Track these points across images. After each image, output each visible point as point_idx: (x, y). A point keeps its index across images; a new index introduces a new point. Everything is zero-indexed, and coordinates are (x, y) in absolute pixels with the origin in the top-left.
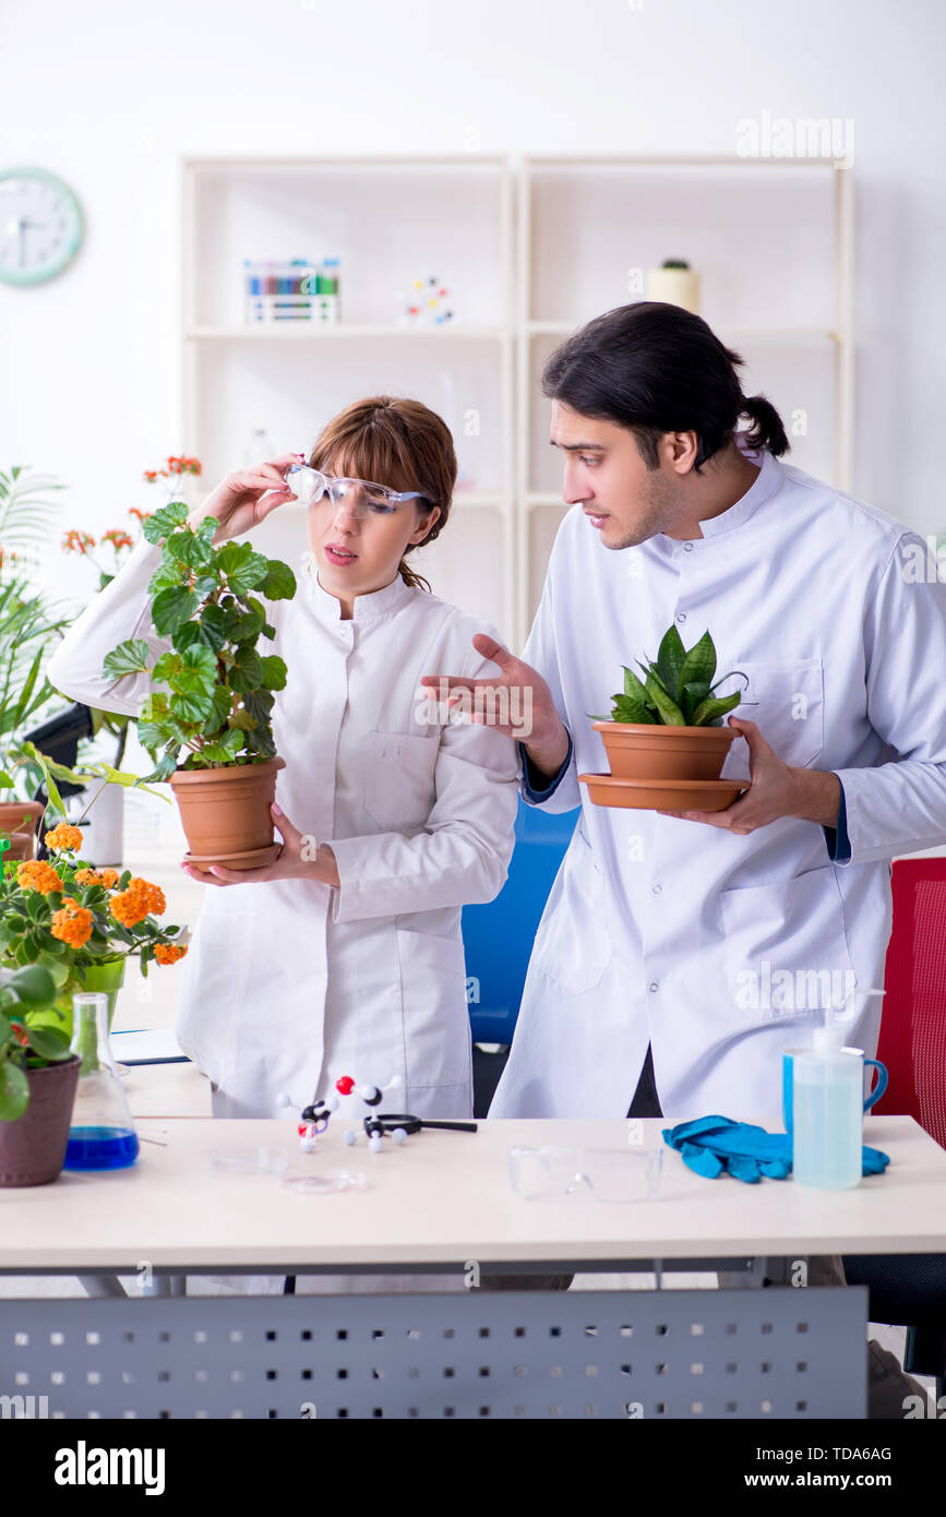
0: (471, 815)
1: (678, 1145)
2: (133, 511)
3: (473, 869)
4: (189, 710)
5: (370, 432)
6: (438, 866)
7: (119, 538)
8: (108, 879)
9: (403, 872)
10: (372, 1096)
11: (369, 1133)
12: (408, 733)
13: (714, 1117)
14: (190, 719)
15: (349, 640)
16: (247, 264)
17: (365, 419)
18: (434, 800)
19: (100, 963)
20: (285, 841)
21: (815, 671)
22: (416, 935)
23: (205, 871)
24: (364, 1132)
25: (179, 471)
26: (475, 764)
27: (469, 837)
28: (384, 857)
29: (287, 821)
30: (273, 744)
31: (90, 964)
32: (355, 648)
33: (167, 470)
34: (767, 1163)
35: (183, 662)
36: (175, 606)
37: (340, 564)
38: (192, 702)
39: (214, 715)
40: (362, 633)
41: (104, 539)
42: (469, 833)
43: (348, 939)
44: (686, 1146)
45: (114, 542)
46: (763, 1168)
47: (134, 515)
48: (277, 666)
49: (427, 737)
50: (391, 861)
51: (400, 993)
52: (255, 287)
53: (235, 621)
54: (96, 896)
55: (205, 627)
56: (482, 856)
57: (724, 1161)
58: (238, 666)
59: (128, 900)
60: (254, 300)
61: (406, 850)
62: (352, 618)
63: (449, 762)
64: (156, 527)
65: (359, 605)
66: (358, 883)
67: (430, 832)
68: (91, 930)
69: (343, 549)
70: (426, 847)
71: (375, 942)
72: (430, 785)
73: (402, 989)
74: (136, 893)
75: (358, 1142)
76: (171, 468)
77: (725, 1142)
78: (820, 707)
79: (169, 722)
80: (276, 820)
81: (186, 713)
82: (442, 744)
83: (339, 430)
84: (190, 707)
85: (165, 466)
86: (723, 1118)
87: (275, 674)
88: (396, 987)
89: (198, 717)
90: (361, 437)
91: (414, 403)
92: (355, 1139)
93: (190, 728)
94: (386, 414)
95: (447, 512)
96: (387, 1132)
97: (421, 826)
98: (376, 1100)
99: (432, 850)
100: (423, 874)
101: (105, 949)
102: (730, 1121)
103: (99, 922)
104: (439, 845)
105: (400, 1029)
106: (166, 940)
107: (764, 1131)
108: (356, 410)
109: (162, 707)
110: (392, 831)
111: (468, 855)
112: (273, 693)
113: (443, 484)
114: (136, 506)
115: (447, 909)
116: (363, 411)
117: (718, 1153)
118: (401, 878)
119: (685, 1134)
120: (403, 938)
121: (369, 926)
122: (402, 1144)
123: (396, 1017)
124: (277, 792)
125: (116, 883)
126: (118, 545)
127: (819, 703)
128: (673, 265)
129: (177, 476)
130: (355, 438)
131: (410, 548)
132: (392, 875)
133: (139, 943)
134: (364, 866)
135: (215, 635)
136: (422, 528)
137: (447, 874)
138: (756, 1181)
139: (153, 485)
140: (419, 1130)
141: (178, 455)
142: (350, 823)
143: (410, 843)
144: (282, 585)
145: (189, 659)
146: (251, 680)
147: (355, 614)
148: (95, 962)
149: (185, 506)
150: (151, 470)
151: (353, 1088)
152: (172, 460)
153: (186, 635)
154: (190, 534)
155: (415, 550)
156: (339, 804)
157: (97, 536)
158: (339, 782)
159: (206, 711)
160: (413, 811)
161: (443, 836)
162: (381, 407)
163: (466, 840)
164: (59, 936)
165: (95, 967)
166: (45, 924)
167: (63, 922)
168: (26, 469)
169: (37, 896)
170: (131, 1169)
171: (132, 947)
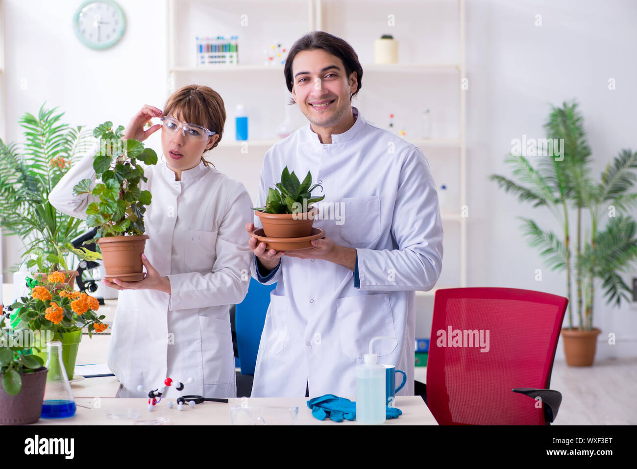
0: (230, 265)
1: (311, 407)
3: (231, 288)
4: (107, 209)
5: (189, 100)
6: (215, 286)
9: (200, 288)
10: (179, 386)
11: (178, 403)
12: (203, 230)
13: (329, 395)
14: (107, 213)
15: (179, 190)
16: (197, 39)
17: (187, 95)
18: (215, 258)
19: (69, 331)
20: (148, 271)
21: (377, 201)
22: (208, 318)
23: (112, 282)
24: (176, 402)
26: (232, 243)
27: (229, 273)
28: (191, 282)
29: (148, 262)
30: (144, 228)
31: (65, 332)
32: (182, 193)
34: (347, 414)
35: (106, 186)
36: (103, 163)
37: (176, 159)
38: (109, 206)
39: (118, 212)
40: (185, 186)
42: (230, 272)
43: (178, 320)
44: (314, 407)
46: (345, 416)
48: (147, 195)
49: (212, 232)
50: (194, 283)
51: (201, 344)
52: (201, 48)
53: (129, 171)
54: (66, 302)
55: (117, 173)
56: (235, 282)
57: (328, 413)
58: (130, 191)
59: (79, 303)
60: (200, 55)
61: (201, 279)
62: (180, 180)
63: (222, 242)
64: (98, 131)
65: (184, 174)
66: (179, 292)
67: (213, 273)
68: (63, 317)
69: (177, 152)
70: (210, 278)
71: (190, 320)
72: (214, 252)
73: (202, 342)
74: (82, 300)
75: (174, 407)
77: (331, 406)
78: (379, 217)
79: (98, 214)
80: (144, 262)
81: (106, 210)
82: (219, 234)
83: (175, 99)
84: (108, 208)
86: (333, 396)
87: (146, 198)
88: (199, 341)
89: (111, 212)
90: (186, 102)
91: (207, 88)
92: (173, 406)
93: (107, 217)
94: (196, 92)
95: (221, 135)
96: (186, 402)
97: (210, 270)
98: (181, 387)
99: (213, 279)
100: (208, 289)
101: (71, 325)
102: (336, 397)
103: (67, 313)
104: (216, 277)
105: (200, 359)
106: (99, 321)
107: (350, 401)
108: (182, 91)
109: (96, 208)
110: (196, 271)
111: (229, 282)
112: (145, 206)
113: (220, 124)
115: (222, 306)
116: (186, 91)
117: (325, 409)
118: (198, 291)
119: (316, 402)
120: (202, 319)
121: (187, 313)
122: (193, 408)
123: (199, 354)
124: (145, 250)
127: (378, 216)
130: (182, 103)
131: (206, 151)
132: (194, 289)
133: (88, 323)
134: (182, 284)
135: (119, 176)
136: (211, 142)
137: (219, 289)
138: (341, 421)
140: (203, 402)
142: (177, 268)
143: (204, 276)
144: (151, 158)
145: (108, 186)
146: (135, 197)
147: (182, 179)
148: (66, 331)
149: (111, 123)
151: (172, 383)
153: (107, 176)
154: (112, 133)
155: (207, 152)
156: (173, 260)
158: (173, 252)
159: (114, 210)
160: (207, 264)
161: (219, 274)
162: (193, 90)
163: (229, 275)
164: (48, 319)
165: (67, 333)
166: (43, 314)
167: (50, 313)
168: (85, 126)
169: (40, 302)
170: (72, 417)
171: (84, 325)
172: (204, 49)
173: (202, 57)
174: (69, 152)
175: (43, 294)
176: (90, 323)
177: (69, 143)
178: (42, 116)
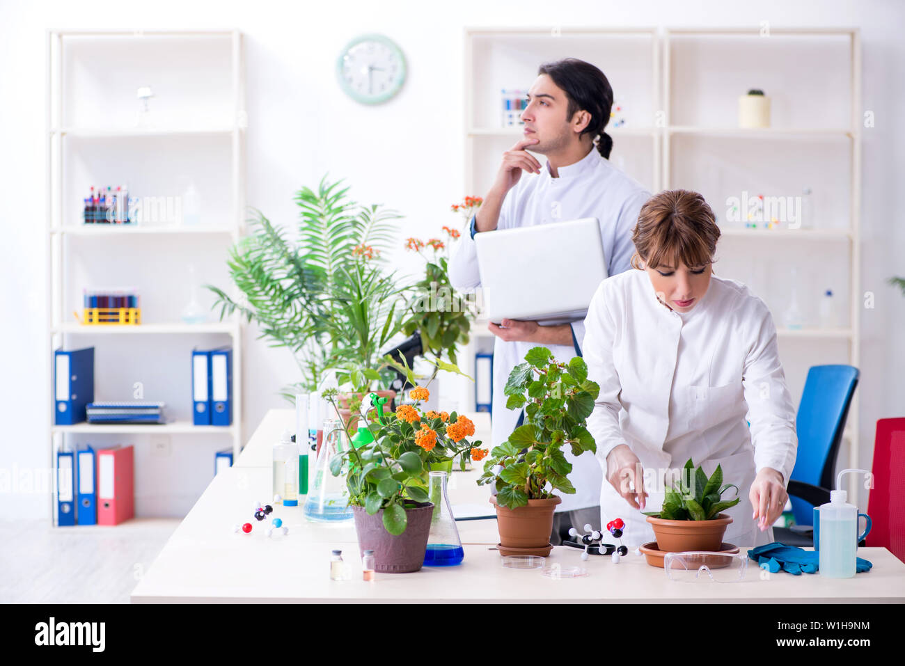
2: (444, 228)
7: (436, 244)
8: (444, 417)
16: (503, 91)
19: (439, 461)
25: (471, 205)
31: (434, 461)
33: (465, 204)
34: (805, 566)
41: (428, 244)
44: (759, 558)
45: (434, 246)
46: (803, 568)
47: (445, 230)
52: (508, 105)
54: (438, 425)
57: (782, 564)
59: (455, 428)
60: (507, 113)
68: (435, 442)
74: (460, 424)
76: (467, 203)
77: (782, 556)
85: (463, 202)
101: (443, 453)
102: (785, 545)
103: (440, 439)
107: (803, 550)
114: (446, 225)
117: (779, 561)
119: (759, 552)
125: (448, 419)
126: (436, 248)
128: (754, 93)
129: (470, 208)
133: (460, 452)
138: (798, 574)
139: (456, 213)
141: (471, 196)
148: (436, 460)
150: (455, 204)
152: (467, 198)
157: (425, 241)
164: (419, 444)
165: (436, 463)
166: (411, 438)
167: (421, 436)
168: (381, 206)
169: (406, 424)
170: (459, 566)
171: (455, 453)
172: (512, 105)
173: (511, 116)
174: (359, 238)
175: (410, 414)
176: (462, 452)
177: (359, 226)
178: (324, 193)
